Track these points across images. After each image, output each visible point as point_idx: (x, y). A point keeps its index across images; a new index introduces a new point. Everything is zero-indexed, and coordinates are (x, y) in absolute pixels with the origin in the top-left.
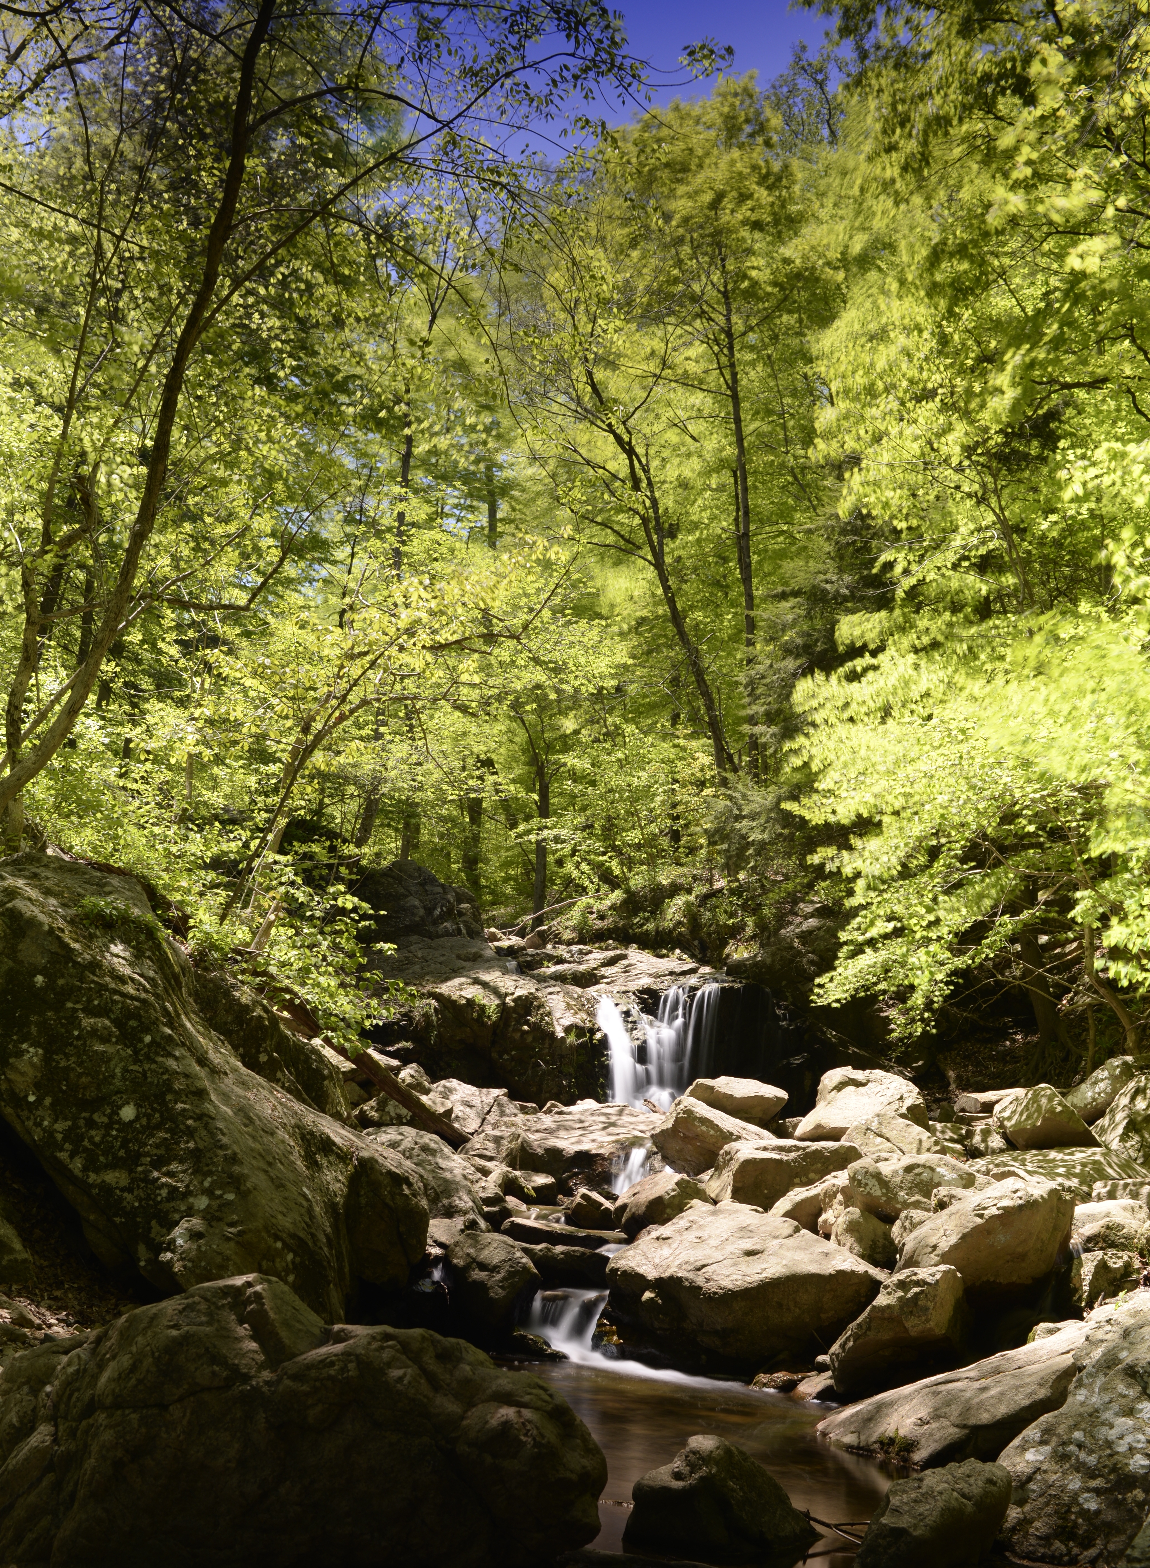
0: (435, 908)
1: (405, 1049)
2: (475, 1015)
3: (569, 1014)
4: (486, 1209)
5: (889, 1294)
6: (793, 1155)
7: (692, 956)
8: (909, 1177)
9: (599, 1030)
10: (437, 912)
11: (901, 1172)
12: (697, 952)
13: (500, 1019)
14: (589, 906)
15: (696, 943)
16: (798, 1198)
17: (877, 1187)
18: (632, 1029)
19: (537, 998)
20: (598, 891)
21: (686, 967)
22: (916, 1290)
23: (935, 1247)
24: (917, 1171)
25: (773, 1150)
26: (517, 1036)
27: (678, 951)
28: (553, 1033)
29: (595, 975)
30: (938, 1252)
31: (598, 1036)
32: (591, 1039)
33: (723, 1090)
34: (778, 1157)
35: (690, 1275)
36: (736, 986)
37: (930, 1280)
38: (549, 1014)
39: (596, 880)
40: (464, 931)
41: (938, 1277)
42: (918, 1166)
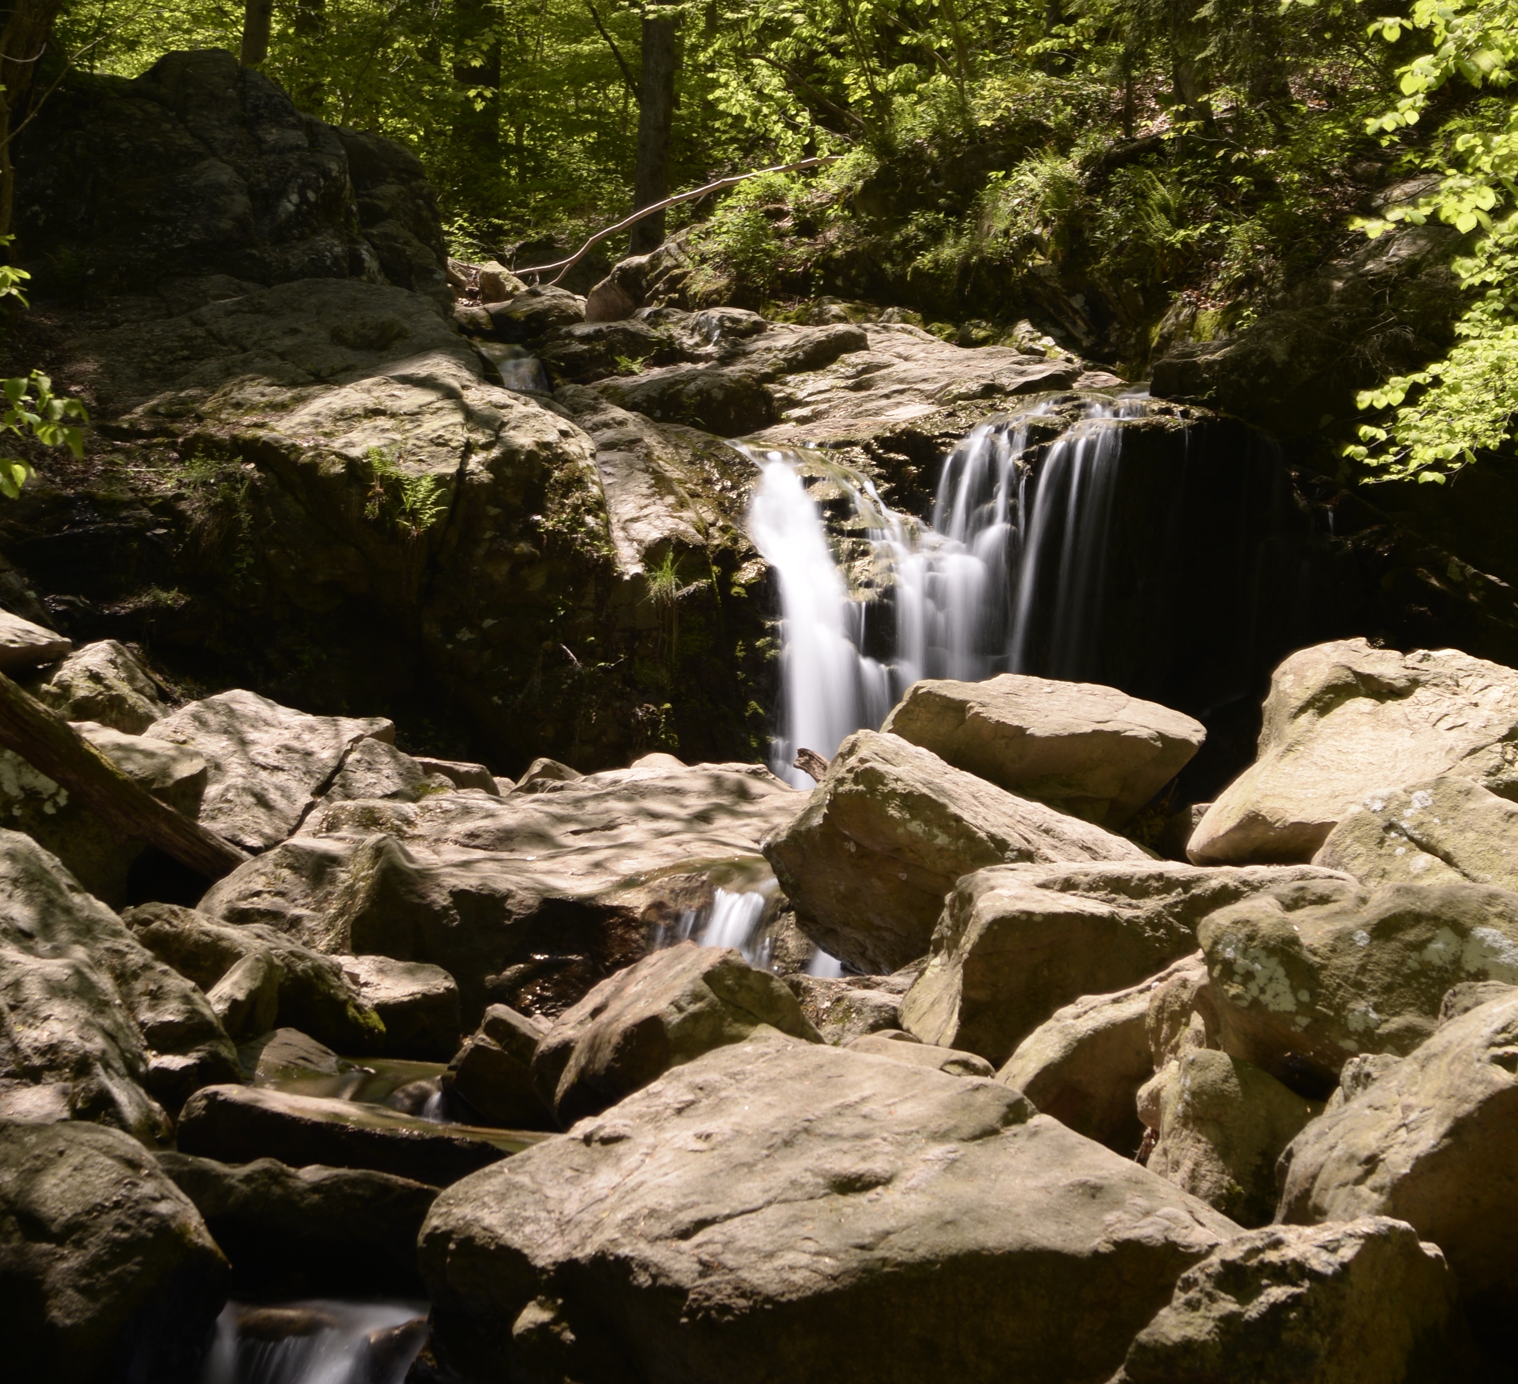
0: (281, 194)
1: (156, 609)
2: (372, 509)
3: (658, 508)
4: (156, 1061)
5: (1193, 1306)
6: (1151, 905)
7: (1065, 342)
8: (1386, 955)
9: (751, 555)
10: (290, 204)
11: (1362, 938)
12: (1080, 329)
13: (446, 520)
14: (773, 195)
15: (1077, 302)
16: (1086, 1025)
17: (1282, 985)
18: (853, 555)
19: (562, 459)
20: (810, 150)
21: (1038, 372)
22: (1277, 1293)
23: (1372, 1162)
24: (1411, 936)
25: (1092, 887)
26: (500, 571)
27: (1023, 328)
28: (609, 563)
29: (767, 397)
30: (1380, 1177)
31: (748, 573)
32: (726, 582)
33: (994, 714)
34: (1103, 909)
35: (657, 1254)
36: (1175, 421)
37: (1322, 1263)
38: (599, 506)
39: (804, 118)
40: (371, 262)
41: (1347, 1253)
42: (1417, 918)
